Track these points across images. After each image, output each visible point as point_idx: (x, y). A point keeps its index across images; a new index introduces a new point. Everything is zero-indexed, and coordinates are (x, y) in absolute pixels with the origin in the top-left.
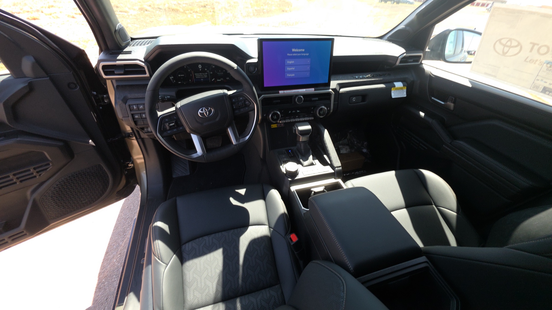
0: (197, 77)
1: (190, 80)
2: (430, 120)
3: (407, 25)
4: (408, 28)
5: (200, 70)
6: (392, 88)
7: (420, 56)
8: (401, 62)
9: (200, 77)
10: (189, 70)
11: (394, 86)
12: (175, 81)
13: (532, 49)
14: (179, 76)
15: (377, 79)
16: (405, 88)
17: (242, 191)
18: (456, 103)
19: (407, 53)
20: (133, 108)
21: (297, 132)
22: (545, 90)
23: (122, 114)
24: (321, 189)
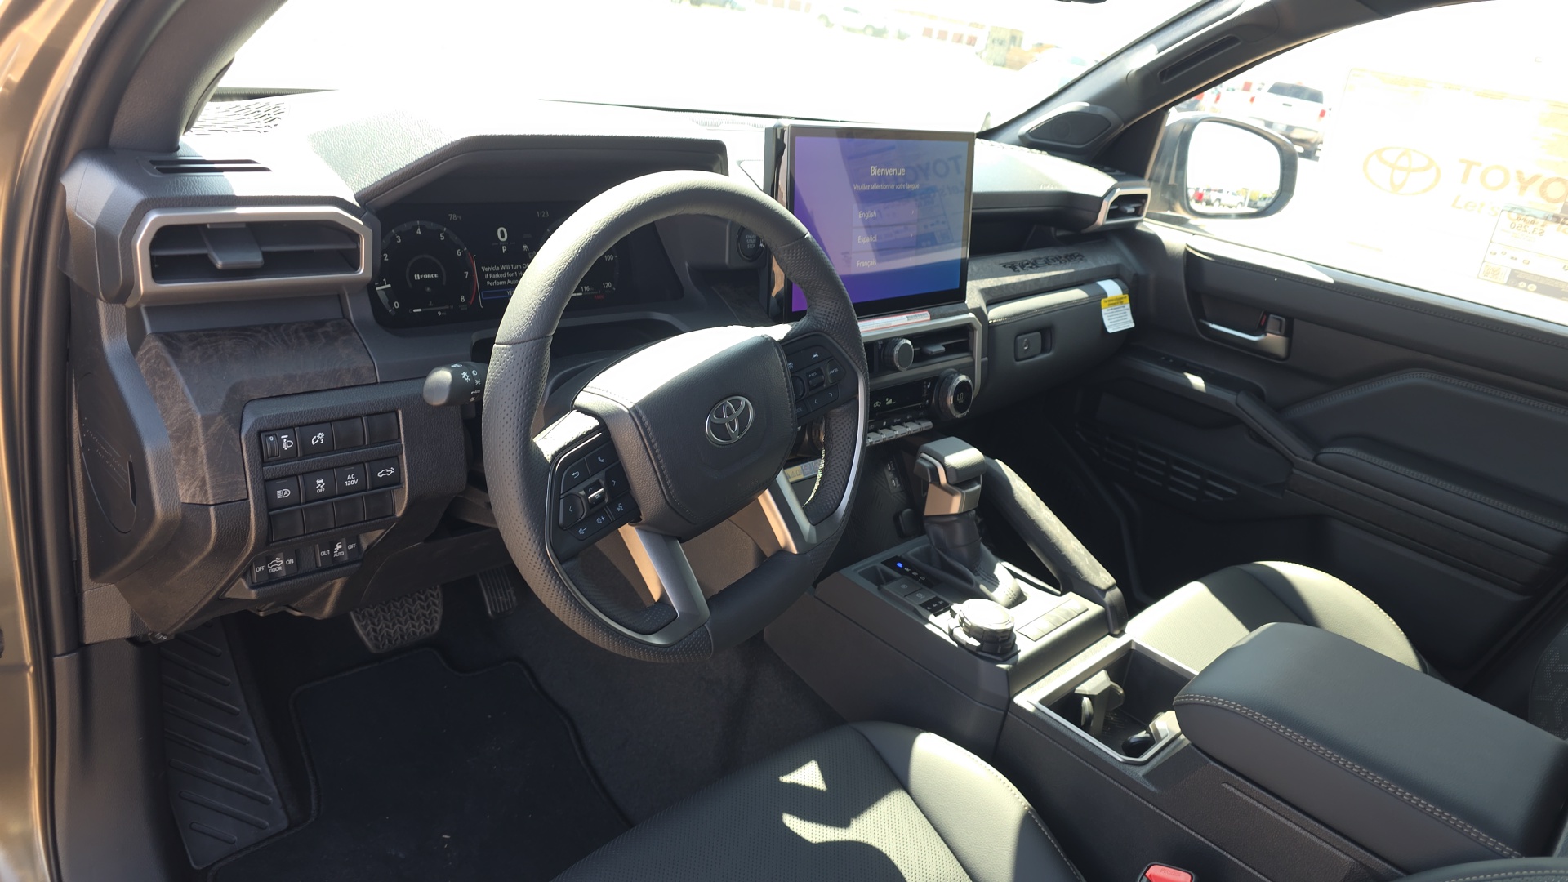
0: (491, 284)
1: (463, 299)
3: (1098, 100)
4: (1101, 110)
5: (504, 249)
6: (1103, 301)
7: (1145, 196)
8: (1112, 214)
9: (503, 282)
10: (459, 253)
11: (1105, 295)
12: (397, 305)
13: (1466, 176)
14: (417, 277)
15: (1063, 272)
16: (1127, 300)
17: (809, 775)
18: (1288, 333)
19: (1122, 188)
20: (276, 446)
21: (943, 480)
22: (1515, 279)
23: (213, 488)
24: (1100, 682)
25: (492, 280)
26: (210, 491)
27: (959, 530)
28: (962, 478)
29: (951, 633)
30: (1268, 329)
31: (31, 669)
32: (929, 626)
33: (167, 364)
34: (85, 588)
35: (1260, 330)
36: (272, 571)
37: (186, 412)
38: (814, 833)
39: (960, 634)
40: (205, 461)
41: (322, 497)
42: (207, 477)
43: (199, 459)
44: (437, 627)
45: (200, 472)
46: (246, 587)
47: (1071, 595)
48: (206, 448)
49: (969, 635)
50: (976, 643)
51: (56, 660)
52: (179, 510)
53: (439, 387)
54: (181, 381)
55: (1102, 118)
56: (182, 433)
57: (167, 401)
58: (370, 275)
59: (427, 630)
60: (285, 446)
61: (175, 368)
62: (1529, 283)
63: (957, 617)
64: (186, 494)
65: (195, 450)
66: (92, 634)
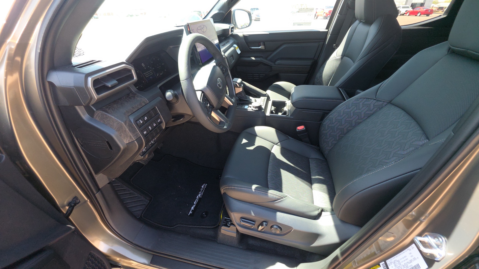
2: (259, 59)
3: (221, 9)
4: (221, 12)
5: (145, 68)
6: (235, 49)
7: (233, 27)
8: (231, 31)
9: (149, 76)
10: (138, 72)
11: (235, 47)
16: (238, 48)
17: (244, 141)
18: (264, 45)
19: (231, 26)
20: (140, 123)
21: (238, 86)
22: (294, 24)
23: (133, 137)
24: (273, 108)
25: (146, 76)
26: (133, 138)
27: (243, 93)
28: (240, 84)
29: (252, 110)
30: (261, 45)
31: (88, 201)
32: (248, 110)
33: (106, 115)
34: (95, 177)
35: (259, 46)
36: (143, 151)
37: (119, 123)
38: (252, 148)
39: (254, 109)
40: (129, 132)
41: (152, 130)
42: (131, 135)
43: (127, 132)
44: (153, 155)
45: (129, 135)
46: (140, 156)
47: (261, 97)
48: (128, 129)
49: (256, 108)
50: (257, 109)
51: (96, 195)
52: (126, 145)
53: (170, 96)
54: (113, 117)
55: (222, 13)
56: (120, 129)
57: (111, 123)
58: (137, 79)
59: (152, 156)
60: (141, 122)
61: (109, 115)
62: (296, 24)
63: (252, 107)
64: (126, 141)
65: (125, 131)
66: (101, 186)
